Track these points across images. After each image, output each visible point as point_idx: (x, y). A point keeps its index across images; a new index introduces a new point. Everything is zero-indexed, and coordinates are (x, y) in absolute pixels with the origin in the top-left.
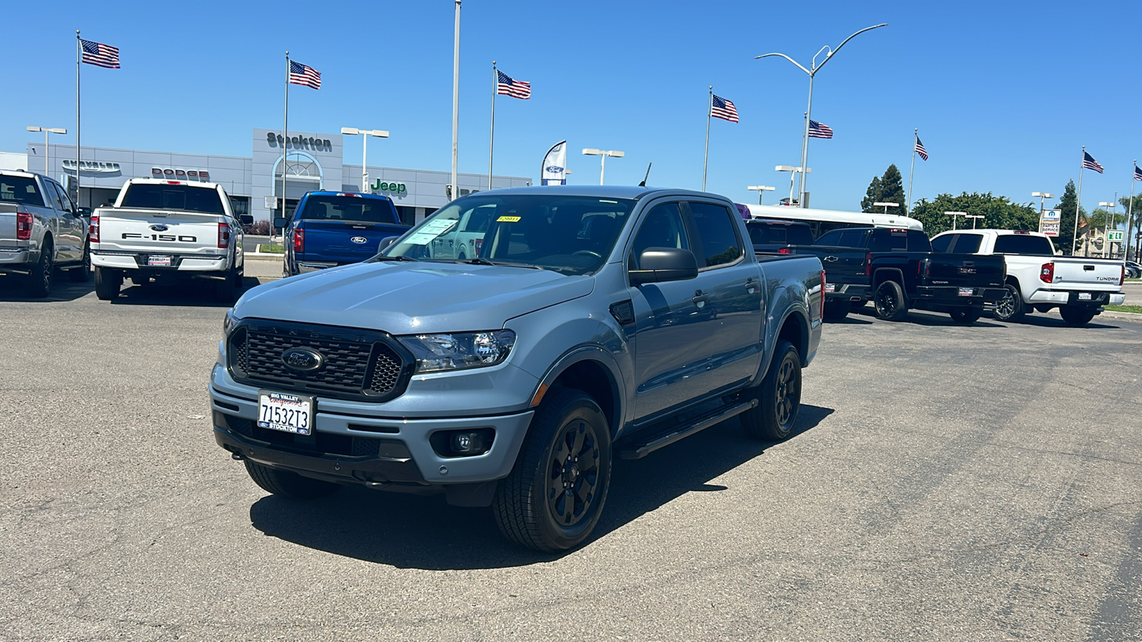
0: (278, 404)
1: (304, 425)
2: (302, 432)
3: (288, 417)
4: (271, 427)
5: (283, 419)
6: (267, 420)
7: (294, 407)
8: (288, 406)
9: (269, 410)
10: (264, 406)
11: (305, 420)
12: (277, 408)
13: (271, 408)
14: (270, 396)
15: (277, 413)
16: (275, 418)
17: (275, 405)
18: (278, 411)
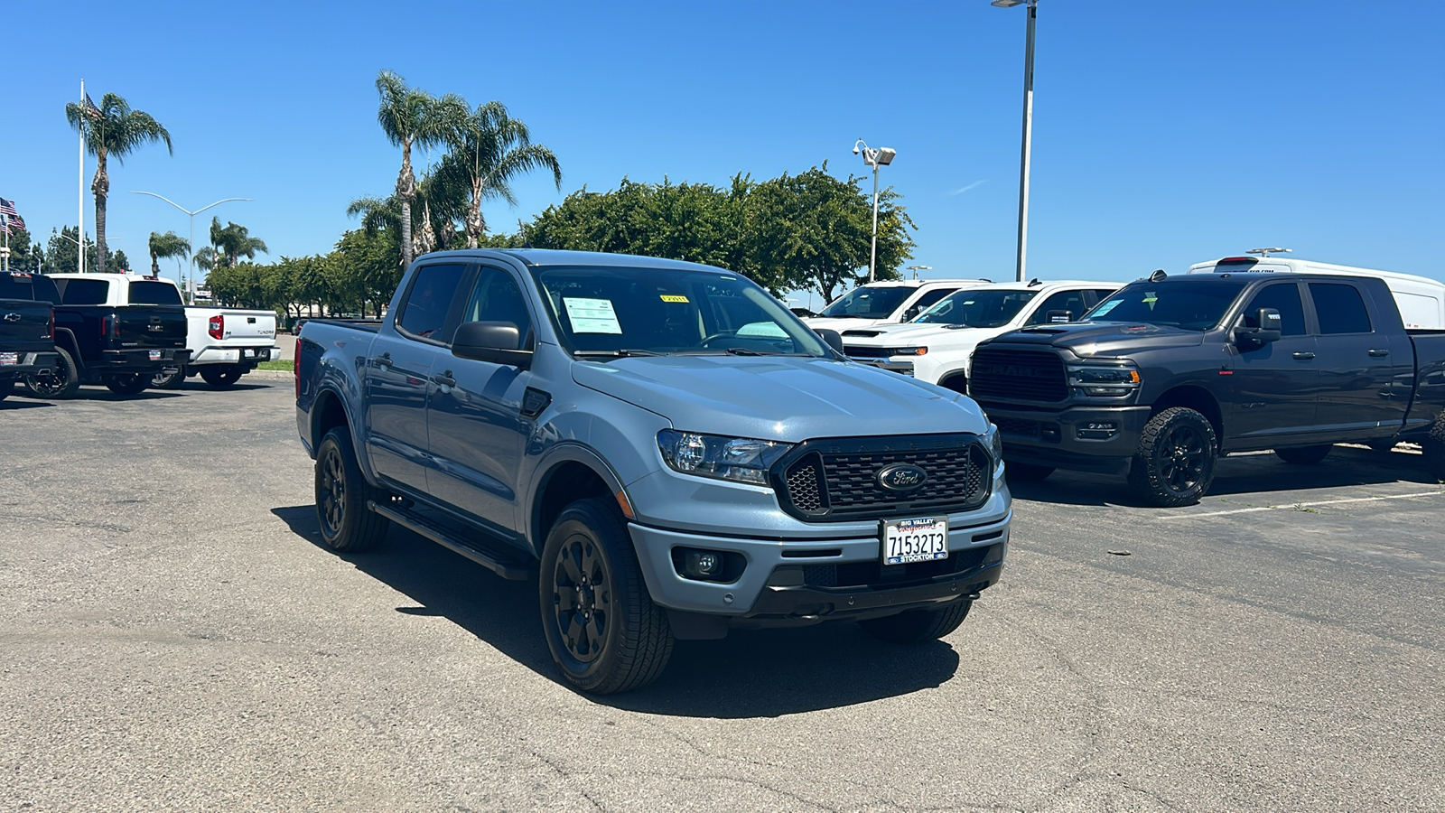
0: (908, 533)
1: (940, 548)
2: (940, 556)
3: (921, 545)
4: (903, 561)
5: (915, 548)
6: (895, 555)
7: (928, 531)
8: (919, 532)
9: (898, 542)
10: (891, 539)
11: (941, 543)
12: (907, 537)
13: (900, 539)
14: (899, 526)
15: (907, 543)
16: (905, 549)
17: (904, 534)
18: (909, 540)
